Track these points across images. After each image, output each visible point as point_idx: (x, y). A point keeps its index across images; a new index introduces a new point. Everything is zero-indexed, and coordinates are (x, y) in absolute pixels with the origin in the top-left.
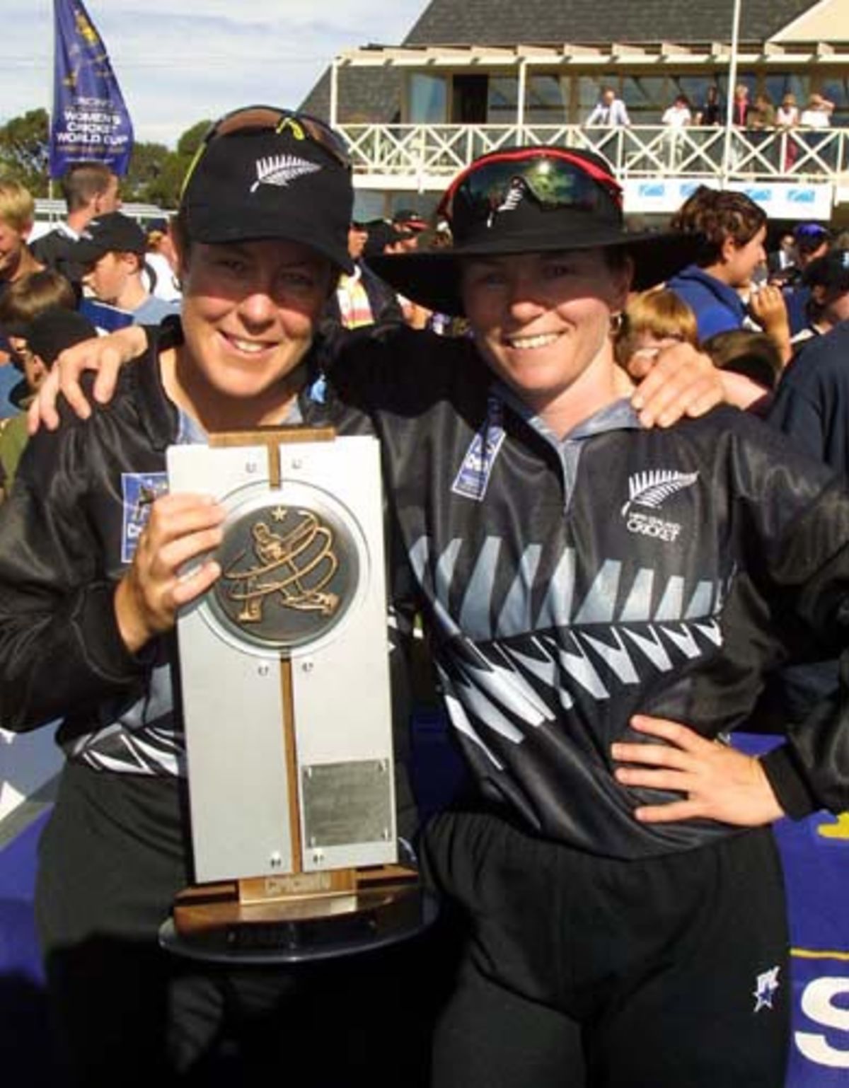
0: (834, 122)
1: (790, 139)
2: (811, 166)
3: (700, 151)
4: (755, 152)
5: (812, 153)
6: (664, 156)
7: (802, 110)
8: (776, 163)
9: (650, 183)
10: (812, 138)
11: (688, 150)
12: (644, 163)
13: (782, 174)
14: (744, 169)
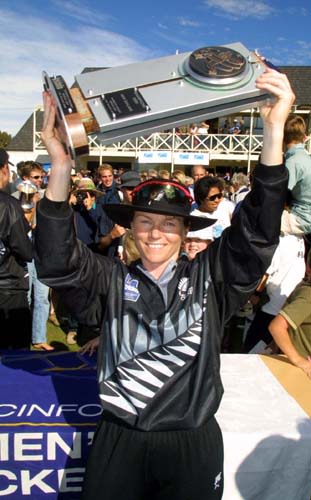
0: (209, 132)
1: (195, 139)
2: (202, 147)
3: (164, 142)
4: (183, 142)
5: (202, 142)
6: (152, 144)
7: (199, 127)
8: (190, 146)
9: (148, 153)
10: (202, 137)
11: (160, 142)
12: (146, 146)
13: (192, 149)
14: (180, 147)
